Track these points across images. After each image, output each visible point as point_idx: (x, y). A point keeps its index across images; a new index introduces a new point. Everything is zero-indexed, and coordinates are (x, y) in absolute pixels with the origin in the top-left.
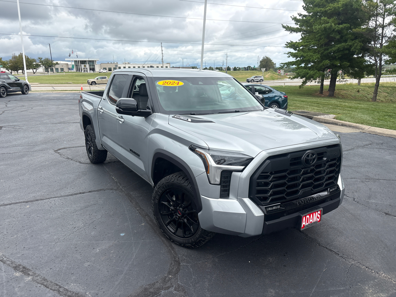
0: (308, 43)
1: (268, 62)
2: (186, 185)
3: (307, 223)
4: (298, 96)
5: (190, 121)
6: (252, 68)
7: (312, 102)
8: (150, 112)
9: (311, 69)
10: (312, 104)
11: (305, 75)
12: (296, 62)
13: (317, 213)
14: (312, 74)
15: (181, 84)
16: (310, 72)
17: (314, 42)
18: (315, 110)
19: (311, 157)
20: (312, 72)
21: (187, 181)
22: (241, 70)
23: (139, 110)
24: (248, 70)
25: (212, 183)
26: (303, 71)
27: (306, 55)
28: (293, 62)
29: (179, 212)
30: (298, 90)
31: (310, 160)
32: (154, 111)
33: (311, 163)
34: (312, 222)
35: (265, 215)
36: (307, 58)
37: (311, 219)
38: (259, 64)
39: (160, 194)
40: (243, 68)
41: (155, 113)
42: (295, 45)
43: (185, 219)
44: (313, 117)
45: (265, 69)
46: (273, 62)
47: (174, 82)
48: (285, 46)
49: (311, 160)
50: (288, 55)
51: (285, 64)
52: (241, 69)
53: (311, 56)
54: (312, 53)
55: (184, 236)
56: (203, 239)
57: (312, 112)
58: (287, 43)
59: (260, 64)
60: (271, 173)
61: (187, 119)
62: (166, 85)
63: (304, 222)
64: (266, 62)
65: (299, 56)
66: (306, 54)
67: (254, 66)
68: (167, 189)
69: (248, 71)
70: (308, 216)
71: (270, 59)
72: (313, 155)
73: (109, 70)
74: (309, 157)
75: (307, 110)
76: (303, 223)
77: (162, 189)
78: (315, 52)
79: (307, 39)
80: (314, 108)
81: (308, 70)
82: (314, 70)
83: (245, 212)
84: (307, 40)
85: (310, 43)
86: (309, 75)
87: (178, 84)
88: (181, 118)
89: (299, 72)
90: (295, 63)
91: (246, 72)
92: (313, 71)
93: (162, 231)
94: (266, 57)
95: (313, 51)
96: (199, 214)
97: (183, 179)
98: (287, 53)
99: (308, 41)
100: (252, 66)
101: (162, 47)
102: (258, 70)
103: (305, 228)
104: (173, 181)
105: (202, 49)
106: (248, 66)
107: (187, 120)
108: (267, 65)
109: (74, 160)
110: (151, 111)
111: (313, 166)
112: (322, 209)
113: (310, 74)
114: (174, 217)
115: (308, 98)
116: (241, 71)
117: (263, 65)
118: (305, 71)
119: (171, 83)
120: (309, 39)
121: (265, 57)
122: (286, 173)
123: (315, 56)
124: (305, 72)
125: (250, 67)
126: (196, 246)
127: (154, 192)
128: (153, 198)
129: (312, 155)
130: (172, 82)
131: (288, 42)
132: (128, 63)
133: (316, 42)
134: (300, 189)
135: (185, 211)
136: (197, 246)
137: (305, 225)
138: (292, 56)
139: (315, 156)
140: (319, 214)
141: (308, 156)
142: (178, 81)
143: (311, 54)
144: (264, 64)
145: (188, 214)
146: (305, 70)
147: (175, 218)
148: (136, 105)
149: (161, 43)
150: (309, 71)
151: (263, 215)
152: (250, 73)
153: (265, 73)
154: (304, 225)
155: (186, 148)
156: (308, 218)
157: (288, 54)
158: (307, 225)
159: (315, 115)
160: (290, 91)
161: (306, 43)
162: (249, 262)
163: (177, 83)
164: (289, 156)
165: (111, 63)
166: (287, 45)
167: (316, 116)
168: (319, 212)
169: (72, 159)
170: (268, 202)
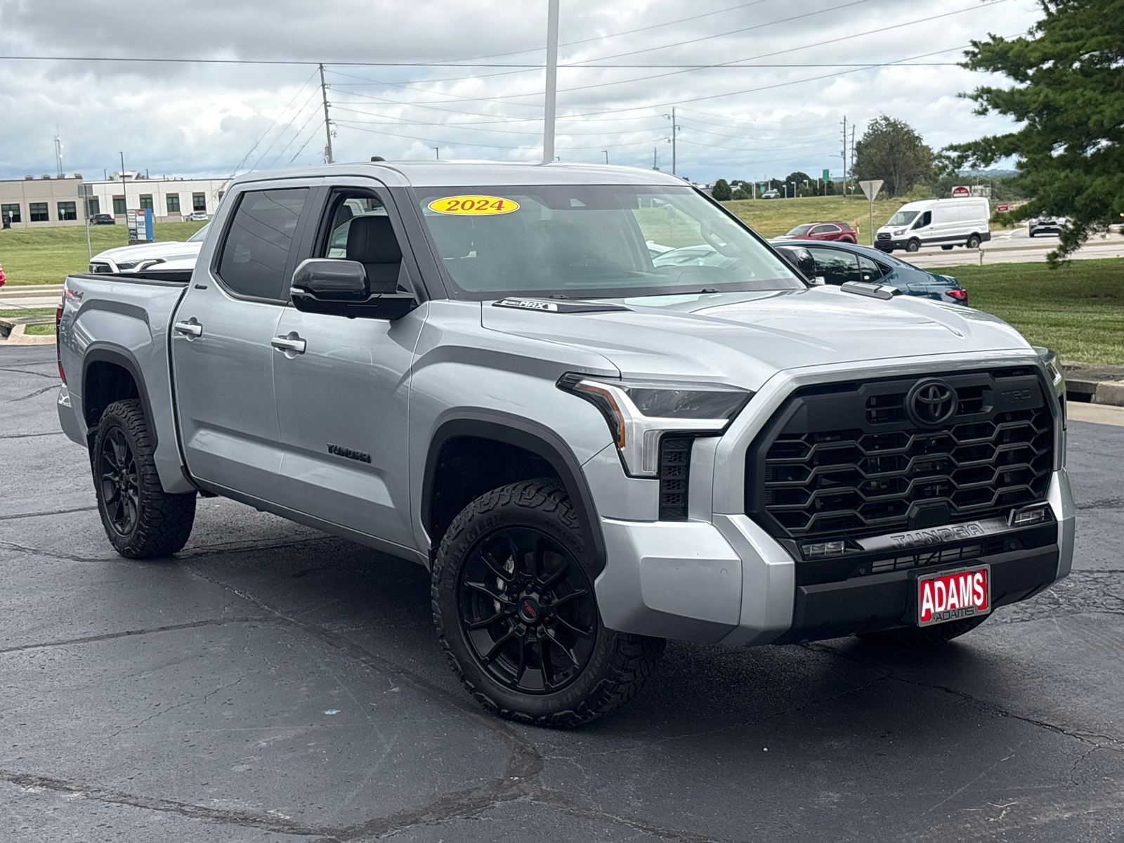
0: (1073, 45)
1: (898, 145)
2: (548, 509)
3: (940, 605)
4: (1041, 306)
5: (556, 309)
6: (811, 182)
7: (1102, 325)
8: (412, 299)
9: (1096, 169)
10: (1102, 333)
11: (1067, 198)
12: (1025, 135)
13: (969, 577)
14: (1099, 189)
15: (510, 206)
16: (1093, 181)
17: (1100, 38)
18: (1113, 359)
19: (935, 396)
20: (1099, 181)
21: (552, 497)
22: (754, 194)
23: (374, 296)
24: (791, 195)
25: (633, 473)
26: (1053, 179)
27: (1066, 101)
28: (1010, 139)
29: (529, 609)
30: (1050, 280)
31: (932, 406)
32: (424, 295)
33: (937, 415)
34: (957, 606)
35: (797, 564)
36: (1071, 117)
37: (953, 596)
38: (849, 160)
39: (460, 556)
40: (766, 185)
41: (430, 300)
42: (1010, 54)
43: (547, 628)
44: (1096, 385)
45: (879, 183)
46: (927, 148)
47: (487, 202)
48: (966, 60)
49: (936, 406)
50: (976, 106)
51: (968, 147)
52: (754, 188)
53: (1088, 103)
54: (1094, 89)
55: (545, 686)
56: (610, 682)
57: (1097, 365)
58: (975, 44)
59: (855, 159)
60: (811, 439)
61: (546, 306)
62: (460, 212)
63: (928, 601)
64: (888, 146)
65: (1034, 106)
66: (1064, 96)
67: (826, 172)
68: (486, 536)
69: (795, 199)
70: (939, 584)
71: (908, 132)
72: (943, 391)
73: (34, 218)
74: (928, 397)
75: (1073, 358)
76: (927, 605)
77: (468, 537)
78: (1111, 84)
79: (1067, 27)
80: (1110, 348)
81: (1081, 171)
82: (1108, 173)
83: (735, 558)
84: (1068, 29)
85: (1080, 43)
86: (1085, 195)
87: (499, 208)
88: (523, 305)
89: (1033, 181)
90: (1019, 140)
91: (780, 207)
92: (1104, 177)
93: (471, 684)
94: (886, 119)
95: (1097, 81)
96: (597, 582)
97: (538, 491)
98: (971, 91)
99: (1070, 32)
100: (815, 175)
101: (323, 85)
102: (849, 192)
103: (932, 622)
104: (505, 502)
105: (547, 93)
106: (794, 175)
107: (545, 310)
108: (895, 165)
109: (49, 554)
110: (413, 295)
111: (949, 428)
112: (987, 566)
113: (1094, 192)
114: (511, 630)
115: (1089, 309)
116: (754, 201)
117: (874, 165)
118: (1067, 177)
119: (476, 206)
120: (1074, 27)
121: (883, 122)
122: (857, 440)
123: (1112, 106)
124: (1066, 182)
125: (805, 176)
126: (590, 711)
127: (442, 552)
128: (437, 577)
129: (936, 389)
130: (479, 203)
131: (976, 40)
132: (138, 177)
133: (1108, 37)
134: (909, 499)
135: (549, 601)
136: (593, 713)
137: (932, 611)
138: (996, 106)
139: (948, 394)
140: (978, 582)
141: (925, 393)
142: (497, 199)
143: (1089, 94)
144: (876, 160)
145: (560, 608)
146: (1068, 170)
147: (513, 632)
148: (362, 279)
149: (321, 67)
150: (1088, 179)
151: (791, 564)
152: (805, 210)
153: (886, 204)
154: (928, 611)
155: (548, 388)
156: (940, 589)
157: (975, 98)
158: (939, 613)
159: (1108, 378)
160: (1006, 285)
161: (1062, 45)
162: (765, 749)
163: (497, 205)
164: (861, 390)
165: (47, 178)
166: (974, 54)
167: (1111, 379)
168: (978, 576)
169: (35, 552)
170: (806, 528)
